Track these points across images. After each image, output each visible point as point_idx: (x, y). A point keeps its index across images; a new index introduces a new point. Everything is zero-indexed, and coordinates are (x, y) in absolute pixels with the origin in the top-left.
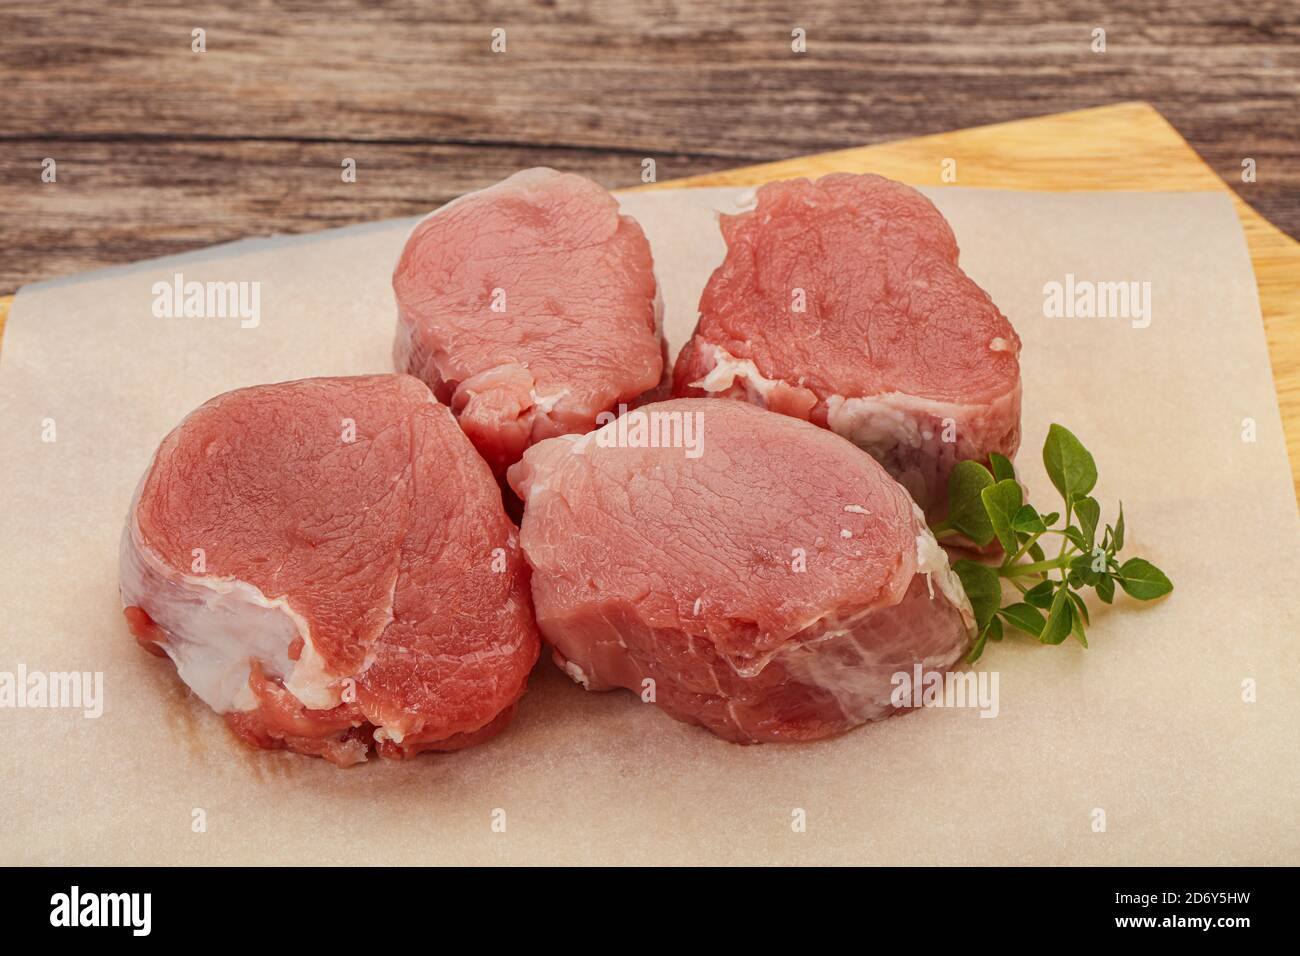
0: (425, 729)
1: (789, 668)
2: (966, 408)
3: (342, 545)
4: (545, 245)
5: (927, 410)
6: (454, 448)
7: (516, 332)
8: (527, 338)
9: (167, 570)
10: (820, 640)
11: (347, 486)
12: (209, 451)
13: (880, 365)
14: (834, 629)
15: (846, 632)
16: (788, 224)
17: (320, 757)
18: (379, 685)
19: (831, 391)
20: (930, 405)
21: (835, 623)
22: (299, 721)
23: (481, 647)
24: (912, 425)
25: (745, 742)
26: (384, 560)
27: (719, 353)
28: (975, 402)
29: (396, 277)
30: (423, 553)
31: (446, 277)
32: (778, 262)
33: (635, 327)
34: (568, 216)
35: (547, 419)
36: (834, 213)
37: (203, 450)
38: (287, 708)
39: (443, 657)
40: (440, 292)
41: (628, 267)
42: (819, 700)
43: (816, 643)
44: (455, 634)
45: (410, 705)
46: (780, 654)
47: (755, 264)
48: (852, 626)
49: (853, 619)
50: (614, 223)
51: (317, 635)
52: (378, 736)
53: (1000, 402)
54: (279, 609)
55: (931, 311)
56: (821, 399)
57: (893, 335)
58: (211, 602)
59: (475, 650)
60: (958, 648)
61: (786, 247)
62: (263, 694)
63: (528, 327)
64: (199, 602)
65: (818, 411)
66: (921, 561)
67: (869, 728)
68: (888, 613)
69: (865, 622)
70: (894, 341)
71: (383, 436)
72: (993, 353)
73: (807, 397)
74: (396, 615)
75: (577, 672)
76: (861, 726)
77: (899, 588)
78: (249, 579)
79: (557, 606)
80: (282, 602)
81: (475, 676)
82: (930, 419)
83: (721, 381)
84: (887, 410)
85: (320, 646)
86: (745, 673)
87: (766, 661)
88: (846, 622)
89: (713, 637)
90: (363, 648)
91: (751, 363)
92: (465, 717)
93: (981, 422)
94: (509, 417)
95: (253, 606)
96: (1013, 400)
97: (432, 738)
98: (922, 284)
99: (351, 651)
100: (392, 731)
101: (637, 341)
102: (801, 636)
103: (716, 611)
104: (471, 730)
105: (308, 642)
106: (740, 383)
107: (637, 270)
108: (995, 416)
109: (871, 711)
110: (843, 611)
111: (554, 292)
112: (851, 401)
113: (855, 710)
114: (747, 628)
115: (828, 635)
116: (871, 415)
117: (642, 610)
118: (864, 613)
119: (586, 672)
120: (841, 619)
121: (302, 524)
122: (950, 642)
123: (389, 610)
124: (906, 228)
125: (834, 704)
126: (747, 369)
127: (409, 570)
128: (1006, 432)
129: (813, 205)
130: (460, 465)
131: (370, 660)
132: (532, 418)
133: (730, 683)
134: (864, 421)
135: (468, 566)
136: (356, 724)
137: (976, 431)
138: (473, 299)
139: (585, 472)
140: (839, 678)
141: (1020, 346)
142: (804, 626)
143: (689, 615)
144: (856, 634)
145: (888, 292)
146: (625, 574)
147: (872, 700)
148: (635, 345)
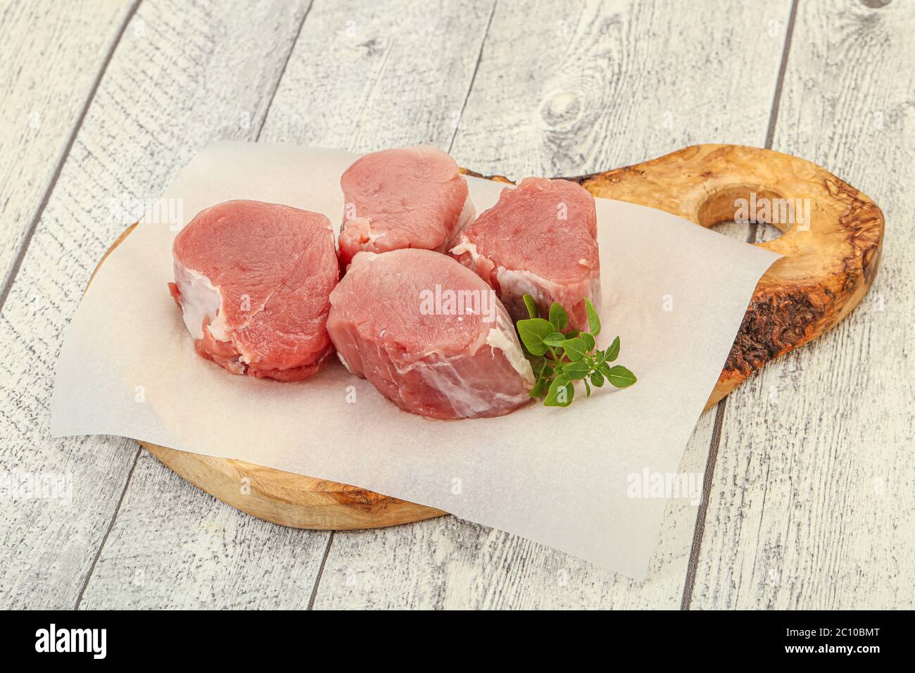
0: (261, 361)
1: (424, 377)
2: (557, 285)
3: (257, 274)
4: (416, 176)
5: (540, 282)
6: (325, 249)
7: (380, 208)
8: (385, 211)
9: (179, 264)
10: (435, 365)
11: (274, 252)
12: (219, 221)
13: (527, 258)
14: (442, 361)
15: (449, 364)
16: (525, 194)
17: (224, 367)
18: (246, 336)
19: (501, 264)
20: (541, 280)
21: (442, 356)
22: (215, 347)
23: (297, 333)
24: (535, 290)
25: (408, 411)
26: (272, 285)
27: (465, 239)
28: (559, 283)
29: (344, 174)
30: (290, 287)
31: (364, 178)
32: (510, 208)
33: (435, 220)
34: (433, 168)
35: (372, 245)
36: (548, 194)
37: (217, 219)
38: (211, 339)
39: (278, 332)
40: (359, 184)
41: (448, 197)
42: (441, 398)
43: (434, 367)
44: (287, 324)
45: (257, 348)
46: (417, 366)
47: (503, 207)
48: (453, 362)
49: (453, 358)
50: (451, 176)
51: (226, 305)
52: (240, 359)
53: (571, 286)
54: (215, 291)
55: (563, 242)
56: (496, 267)
57: (540, 246)
58: (193, 283)
59: (293, 333)
60: (520, 396)
61: (516, 202)
62: (205, 331)
63: (386, 207)
64: (190, 283)
65: (494, 273)
66: (488, 338)
67: (466, 420)
68: (471, 360)
69: (460, 361)
70: (539, 250)
71: (299, 237)
72: (579, 265)
73: (491, 265)
74: (265, 309)
75: (342, 358)
76: (462, 418)
77: (474, 349)
78: (208, 275)
79: (333, 322)
80: (217, 289)
81: (287, 344)
82: (542, 288)
83: (459, 250)
84: (525, 280)
85: (226, 312)
86: (400, 372)
87: (410, 368)
88: (448, 359)
89: (387, 349)
90: (245, 318)
91: (475, 246)
92: (279, 360)
93: (562, 294)
94: (356, 240)
95: (207, 288)
96: (579, 288)
97: (264, 367)
98: (566, 230)
99: (239, 318)
100: (246, 358)
101: (432, 225)
102: (425, 360)
103: (390, 337)
104: (281, 368)
105: (221, 308)
106: (468, 253)
107: (452, 198)
108: (569, 293)
109: (468, 412)
110: (449, 352)
111: (405, 196)
112: (508, 271)
113: (460, 409)
114: (401, 348)
115: (439, 364)
116: (517, 281)
117: (360, 329)
118: (458, 357)
119: (346, 360)
120: (447, 356)
121: (245, 261)
122: (514, 390)
123: (263, 306)
124: (575, 207)
125: (448, 403)
126: (472, 248)
127: (280, 292)
128: (575, 304)
129: (541, 189)
130: (324, 255)
131: (247, 324)
132: (367, 244)
133: (397, 377)
134: (515, 283)
135: (306, 299)
136: (235, 353)
137: (560, 298)
138: (371, 191)
139: (367, 268)
140: (450, 389)
141: (597, 267)
142: (426, 354)
143: (378, 337)
144: (455, 367)
145: (549, 231)
146: (360, 312)
147: (469, 407)
148: (431, 227)
